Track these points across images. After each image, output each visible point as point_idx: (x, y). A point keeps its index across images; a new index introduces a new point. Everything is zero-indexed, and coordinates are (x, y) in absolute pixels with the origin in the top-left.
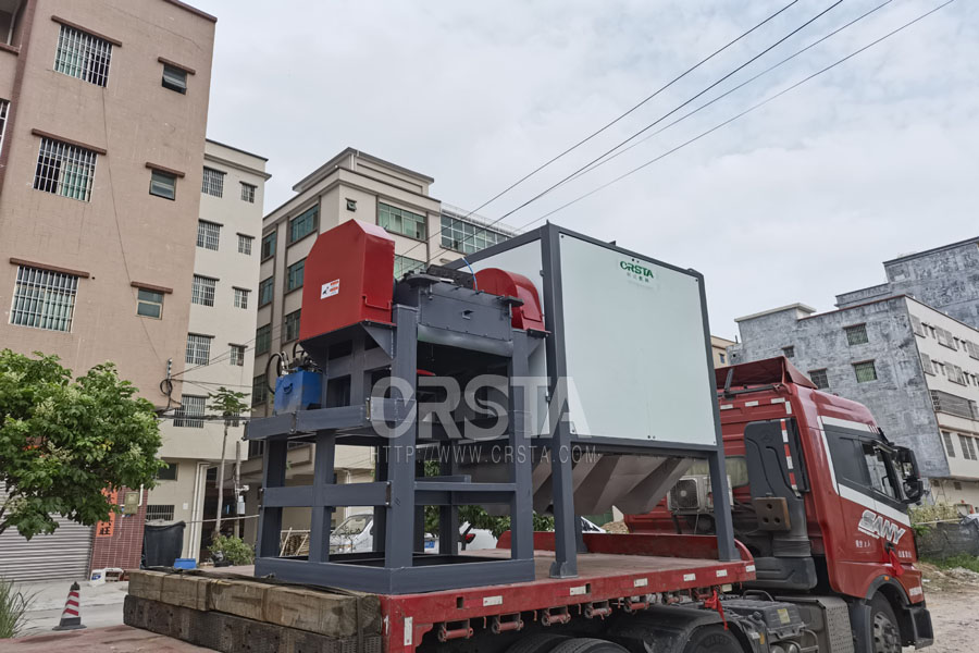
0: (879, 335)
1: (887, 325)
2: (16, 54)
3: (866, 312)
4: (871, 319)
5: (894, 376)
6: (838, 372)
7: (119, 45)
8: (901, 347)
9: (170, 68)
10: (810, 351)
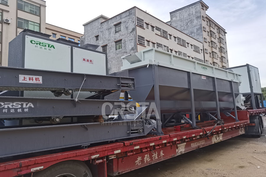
0: (125, 27)
1: (128, 22)
3: (122, 17)
4: (123, 20)
5: (127, 46)
6: (110, 46)
8: (131, 32)
10: (103, 37)
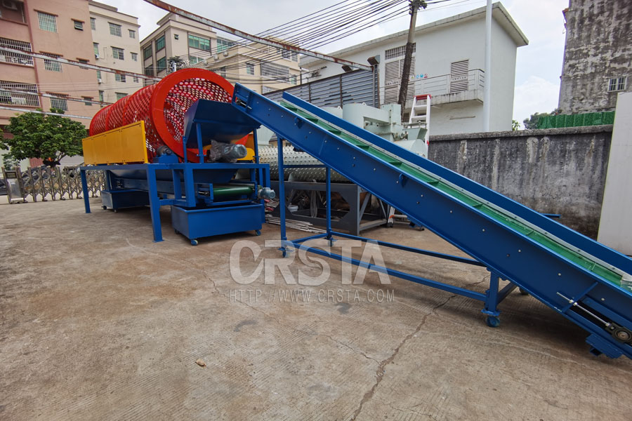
2: (27, 25)
7: (57, 16)
9: (76, 21)
